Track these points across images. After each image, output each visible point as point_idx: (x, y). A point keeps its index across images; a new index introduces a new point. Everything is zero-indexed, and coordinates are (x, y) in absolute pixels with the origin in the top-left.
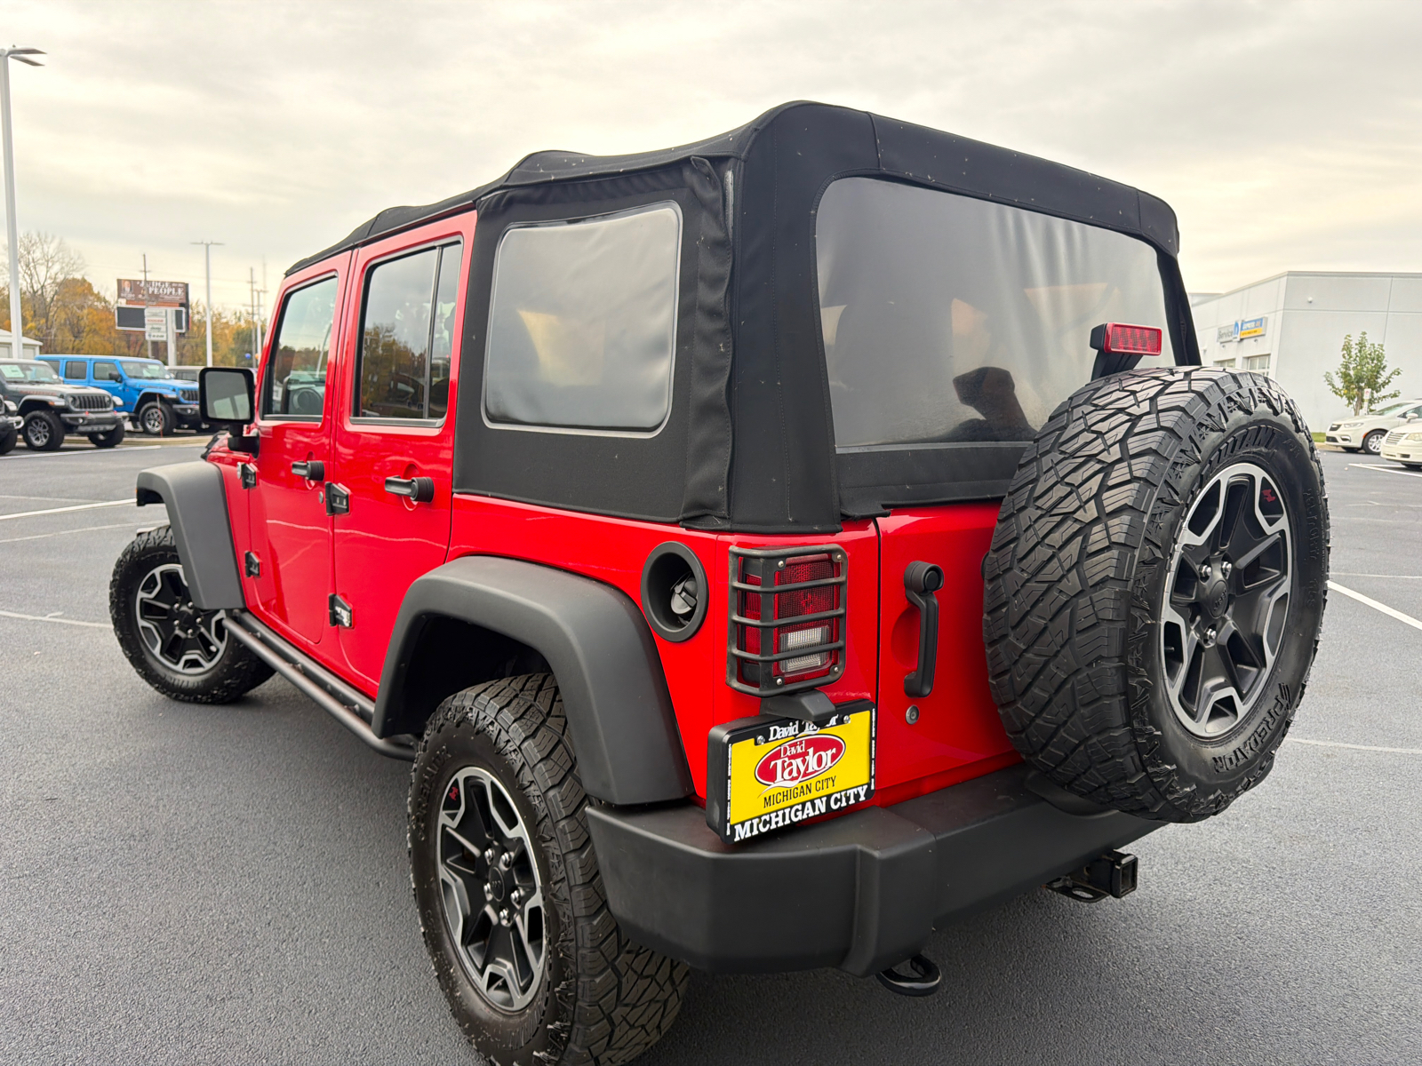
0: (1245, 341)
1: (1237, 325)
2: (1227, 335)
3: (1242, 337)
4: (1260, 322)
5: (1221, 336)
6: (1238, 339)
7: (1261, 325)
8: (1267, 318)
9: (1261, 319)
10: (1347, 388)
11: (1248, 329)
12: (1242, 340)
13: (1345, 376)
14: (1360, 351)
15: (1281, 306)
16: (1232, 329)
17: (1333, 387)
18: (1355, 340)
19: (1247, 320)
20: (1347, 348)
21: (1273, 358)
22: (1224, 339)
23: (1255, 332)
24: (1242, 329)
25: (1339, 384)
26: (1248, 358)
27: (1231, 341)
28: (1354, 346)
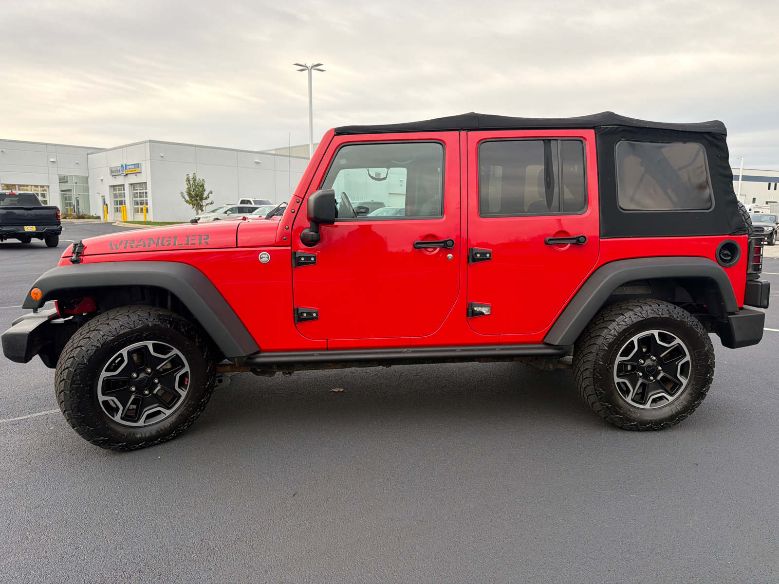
0: (129, 175)
1: (122, 166)
2: (117, 171)
3: (127, 173)
4: (137, 165)
5: (112, 172)
6: (125, 174)
7: (138, 168)
8: (141, 164)
9: (138, 164)
10: (191, 200)
11: (130, 169)
12: (127, 174)
13: (189, 194)
14: (194, 182)
15: (148, 157)
16: (120, 168)
17: (185, 199)
18: (191, 177)
19: (128, 164)
20: (188, 180)
21: (149, 185)
22: (115, 174)
23: (135, 170)
24: (126, 169)
25: (187, 198)
26: (132, 184)
27: (120, 175)
28: (191, 179)
